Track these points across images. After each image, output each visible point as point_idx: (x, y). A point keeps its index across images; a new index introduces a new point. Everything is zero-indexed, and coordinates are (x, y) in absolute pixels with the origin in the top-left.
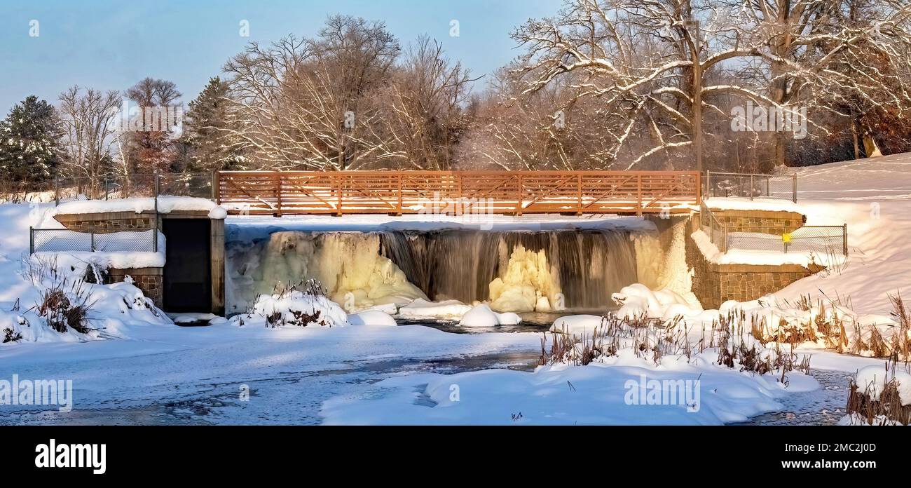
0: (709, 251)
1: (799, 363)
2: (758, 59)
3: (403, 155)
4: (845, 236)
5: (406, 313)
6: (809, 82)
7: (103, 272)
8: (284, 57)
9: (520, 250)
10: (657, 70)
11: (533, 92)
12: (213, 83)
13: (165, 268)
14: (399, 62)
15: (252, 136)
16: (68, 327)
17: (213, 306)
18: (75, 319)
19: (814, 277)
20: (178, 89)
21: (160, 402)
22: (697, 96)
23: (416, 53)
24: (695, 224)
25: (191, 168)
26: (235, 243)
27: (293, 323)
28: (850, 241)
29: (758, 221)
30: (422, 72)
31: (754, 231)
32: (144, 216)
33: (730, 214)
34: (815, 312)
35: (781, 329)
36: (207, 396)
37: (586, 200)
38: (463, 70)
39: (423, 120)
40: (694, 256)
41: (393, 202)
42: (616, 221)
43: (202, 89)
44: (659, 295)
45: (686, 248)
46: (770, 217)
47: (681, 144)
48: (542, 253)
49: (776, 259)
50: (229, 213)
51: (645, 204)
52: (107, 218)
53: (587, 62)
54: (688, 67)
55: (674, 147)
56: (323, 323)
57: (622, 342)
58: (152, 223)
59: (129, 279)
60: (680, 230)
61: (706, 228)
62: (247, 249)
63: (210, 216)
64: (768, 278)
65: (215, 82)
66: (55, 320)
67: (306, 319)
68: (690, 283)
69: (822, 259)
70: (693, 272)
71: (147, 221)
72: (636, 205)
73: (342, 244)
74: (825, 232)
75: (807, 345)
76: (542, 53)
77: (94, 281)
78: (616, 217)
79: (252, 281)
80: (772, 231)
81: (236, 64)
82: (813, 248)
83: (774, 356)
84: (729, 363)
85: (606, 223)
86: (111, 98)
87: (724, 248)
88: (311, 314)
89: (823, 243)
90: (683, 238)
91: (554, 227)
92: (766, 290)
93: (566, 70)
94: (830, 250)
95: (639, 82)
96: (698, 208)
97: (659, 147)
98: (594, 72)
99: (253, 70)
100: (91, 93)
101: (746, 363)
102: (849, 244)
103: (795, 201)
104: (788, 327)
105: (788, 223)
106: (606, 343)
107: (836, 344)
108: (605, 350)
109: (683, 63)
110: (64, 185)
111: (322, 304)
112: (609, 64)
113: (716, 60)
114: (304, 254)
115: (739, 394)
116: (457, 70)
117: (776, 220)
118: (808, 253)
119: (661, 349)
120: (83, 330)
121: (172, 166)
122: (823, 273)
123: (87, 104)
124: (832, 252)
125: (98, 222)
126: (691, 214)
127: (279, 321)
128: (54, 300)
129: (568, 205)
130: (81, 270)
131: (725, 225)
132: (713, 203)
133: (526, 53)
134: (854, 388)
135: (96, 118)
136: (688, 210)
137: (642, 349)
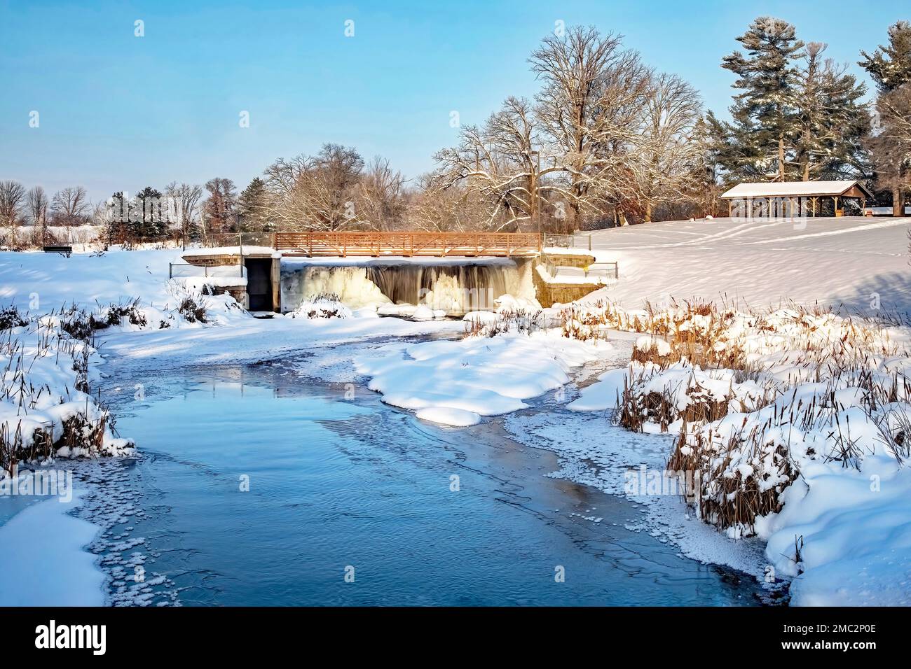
0: (546, 277)
1: (602, 335)
2: (566, 172)
3: (368, 223)
4: (617, 269)
5: (382, 311)
6: (593, 185)
7: (212, 288)
8: (299, 167)
9: (443, 276)
10: (513, 178)
11: (445, 189)
12: (255, 181)
13: (247, 286)
14: (364, 170)
15: (281, 211)
16: (196, 320)
17: (274, 307)
18: (200, 315)
19: (600, 290)
20: (234, 184)
21: (263, 360)
22: (533, 192)
23: (373, 166)
24: (538, 262)
25: (244, 229)
26: (285, 272)
27: (323, 317)
28: (620, 272)
29: (571, 260)
30: (378, 176)
31: (569, 265)
32: (234, 257)
33: (556, 257)
34: (604, 309)
35: (588, 318)
36: (287, 356)
37: (480, 248)
38: (402, 175)
39: (380, 203)
40: (537, 278)
41: (375, 249)
42: (494, 260)
43: (249, 184)
44: (518, 300)
45: (533, 275)
46: (578, 258)
47: (524, 218)
48: (455, 277)
49: (581, 280)
50: (283, 255)
51: (511, 251)
52: (213, 258)
53: (475, 173)
54: (529, 176)
55: (521, 220)
56: (339, 316)
57: (511, 325)
58: (239, 262)
59: (227, 293)
60: (529, 265)
61: (543, 264)
62: (292, 275)
63: (272, 257)
64: (576, 291)
65: (257, 180)
66: (188, 316)
67: (330, 315)
68: (535, 293)
69: (605, 280)
70: (536, 288)
71: (236, 260)
72: (506, 252)
73: (345, 273)
74: (606, 266)
75: (601, 326)
76: (450, 167)
77: (207, 294)
78: (495, 258)
79: (295, 294)
80: (578, 266)
81: (271, 170)
82: (600, 275)
83: (589, 332)
84: (567, 336)
85: (489, 261)
86: (196, 189)
87: (554, 274)
88: (332, 311)
89: (605, 272)
90: (531, 270)
91: (462, 264)
92: (576, 298)
93: (463, 177)
94: (609, 275)
95: (503, 184)
96: (539, 253)
97: (513, 220)
98: (478, 178)
99: (281, 174)
100: (184, 186)
101: (576, 336)
102: (619, 273)
103: (590, 249)
104: (590, 317)
105: (586, 261)
106: (503, 326)
107: (616, 326)
108: (502, 330)
109: (526, 174)
110: (168, 239)
111: (337, 306)
112: (486, 174)
113: (544, 172)
114: (324, 278)
115: (574, 351)
116: (398, 175)
117: (580, 260)
118: (597, 277)
119: (532, 328)
120: (204, 321)
121: (231, 228)
122: (605, 288)
123: (181, 192)
124: (610, 277)
125: (207, 260)
126: (536, 256)
127: (315, 316)
128: (187, 305)
129: (470, 251)
130: (200, 288)
131: (554, 262)
132: (547, 250)
133: (441, 167)
134: (635, 348)
135: (187, 200)
136: (534, 255)
137: (521, 328)
